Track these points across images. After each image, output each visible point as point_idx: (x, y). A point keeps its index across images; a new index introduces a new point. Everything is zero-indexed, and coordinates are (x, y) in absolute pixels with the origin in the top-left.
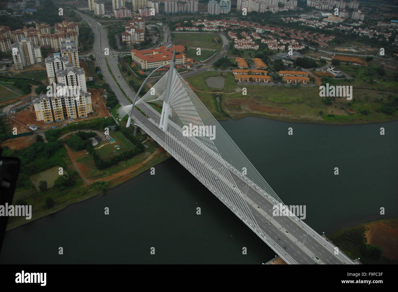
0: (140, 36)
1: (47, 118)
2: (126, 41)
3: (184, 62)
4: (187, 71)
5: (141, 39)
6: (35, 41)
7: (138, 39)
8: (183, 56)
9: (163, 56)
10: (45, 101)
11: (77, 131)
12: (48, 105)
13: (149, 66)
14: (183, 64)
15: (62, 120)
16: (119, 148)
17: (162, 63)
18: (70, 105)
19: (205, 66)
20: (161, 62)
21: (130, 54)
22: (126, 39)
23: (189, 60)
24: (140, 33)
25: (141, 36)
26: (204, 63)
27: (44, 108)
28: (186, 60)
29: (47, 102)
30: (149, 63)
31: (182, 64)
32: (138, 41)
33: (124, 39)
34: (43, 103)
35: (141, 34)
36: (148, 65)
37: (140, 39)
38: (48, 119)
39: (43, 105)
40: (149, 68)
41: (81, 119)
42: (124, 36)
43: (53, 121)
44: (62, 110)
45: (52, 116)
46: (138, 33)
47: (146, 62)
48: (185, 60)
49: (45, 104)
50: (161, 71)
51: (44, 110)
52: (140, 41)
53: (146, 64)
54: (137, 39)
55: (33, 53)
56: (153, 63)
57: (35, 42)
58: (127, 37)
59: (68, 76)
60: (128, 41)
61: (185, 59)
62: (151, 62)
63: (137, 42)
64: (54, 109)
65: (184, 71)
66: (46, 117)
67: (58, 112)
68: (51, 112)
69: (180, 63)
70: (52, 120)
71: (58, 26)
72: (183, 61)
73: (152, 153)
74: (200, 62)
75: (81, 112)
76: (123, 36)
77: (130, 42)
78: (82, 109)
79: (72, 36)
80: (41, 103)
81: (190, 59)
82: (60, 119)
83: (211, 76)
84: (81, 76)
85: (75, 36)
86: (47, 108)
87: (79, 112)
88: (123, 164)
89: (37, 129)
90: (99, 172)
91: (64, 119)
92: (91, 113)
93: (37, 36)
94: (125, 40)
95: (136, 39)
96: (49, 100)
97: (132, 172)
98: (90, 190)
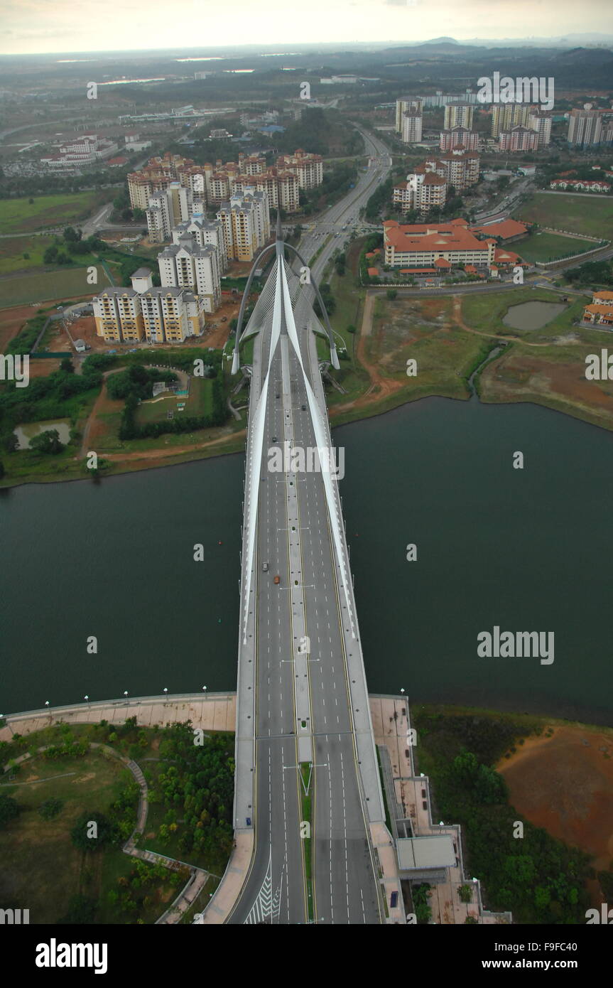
0: (433, 192)
1: (110, 333)
2: (400, 203)
3: (492, 259)
4: (485, 281)
5: (435, 200)
6: (221, 190)
7: (427, 199)
8: (490, 246)
9: (438, 240)
10: (106, 300)
11: (149, 365)
12: (111, 307)
13: (398, 259)
14: (489, 265)
15: (134, 341)
16: (182, 409)
17: (433, 256)
18: (150, 314)
19: (544, 275)
20: (431, 254)
21: (380, 232)
22: (401, 196)
23: (505, 256)
24: (433, 186)
25: (435, 194)
26: (546, 268)
27: (104, 312)
28: (497, 255)
29: (110, 302)
30: (400, 252)
31: (486, 264)
32: (427, 205)
33: (398, 198)
34: (102, 302)
35: (435, 188)
36: (395, 257)
37: (432, 199)
38: (111, 335)
39: (103, 307)
40: (397, 264)
41: (168, 344)
42: (398, 191)
43: (119, 339)
44: (135, 321)
45: (117, 331)
46: (428, 186)
47: (393, 249)
48: (493, 257)
49: (107, 305)
50: (420, 274)
51: (104, 317)
52: (432, 205)
53: (393, 255)
54: (425, 200)
55: (189, 208)
56: (409, 254)
57: (221, 192)
58: (403, 193)
59: (177, 258)
60: (404, 203)
61: (494, 252)
62: (403, 252)
63: (424, 206)
64: (121, 316)
65: (476, 281)
66: (108, 331)
67: (130, 325)
68: (116, 321)
69: (480, 262)
70: (118, 337)
71: (282, 160)
72: (489, 257)
73: (235, 432)
74: (536, 266)
75: (170, 331)
76: (395, 191)
77: (409, 205)
78: (173, 326)
79: (285, 182)
80: (100, 302)
81: (508, 254)
82: (131, 338)
83: (535, 301)
84: (201, 261)
85: (292, 184)
86: (109, 314)
87: (167, 331)
88: (167, 439)
89: (86, 349)
90: (117, 443)
91: (138, 339)
92: (194, 337)
93: (226, 179)
94: (398, 200)
95: (423, 200)
96: (113, 299)
97: (168, 457)
98: (75, 469)
